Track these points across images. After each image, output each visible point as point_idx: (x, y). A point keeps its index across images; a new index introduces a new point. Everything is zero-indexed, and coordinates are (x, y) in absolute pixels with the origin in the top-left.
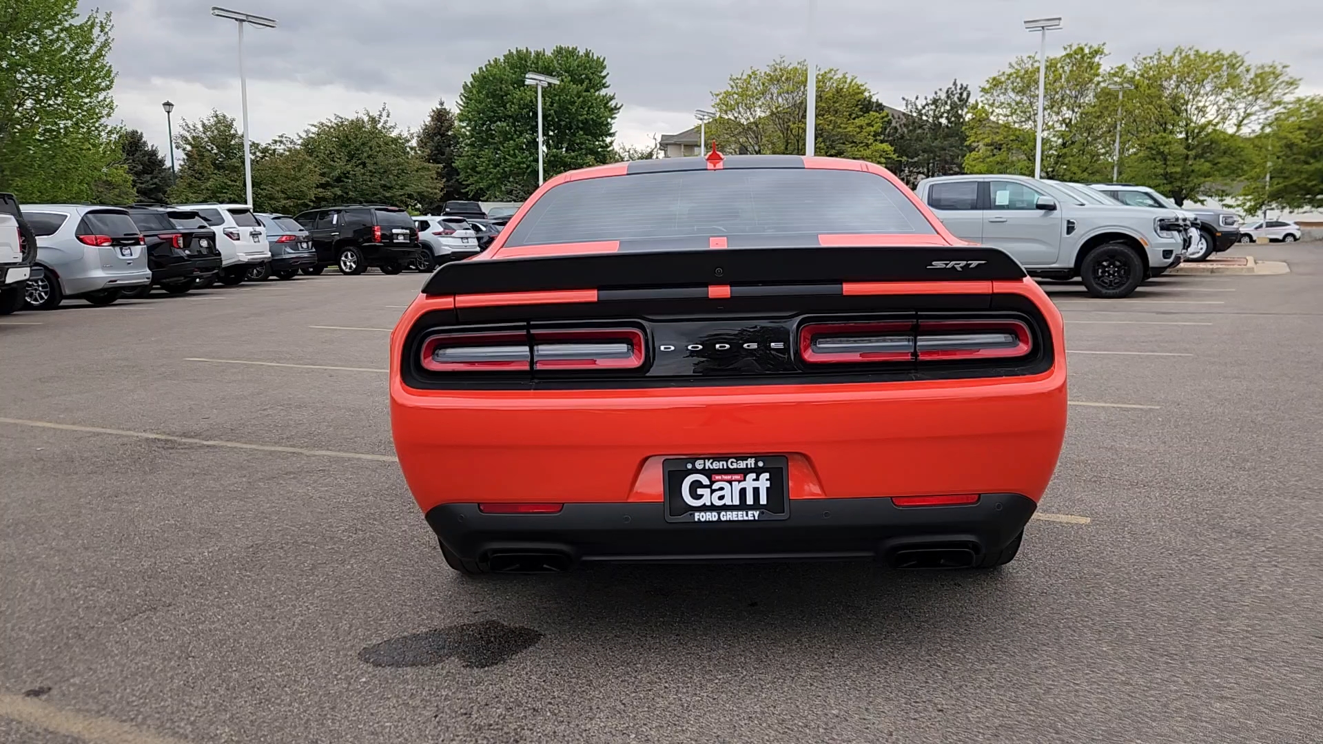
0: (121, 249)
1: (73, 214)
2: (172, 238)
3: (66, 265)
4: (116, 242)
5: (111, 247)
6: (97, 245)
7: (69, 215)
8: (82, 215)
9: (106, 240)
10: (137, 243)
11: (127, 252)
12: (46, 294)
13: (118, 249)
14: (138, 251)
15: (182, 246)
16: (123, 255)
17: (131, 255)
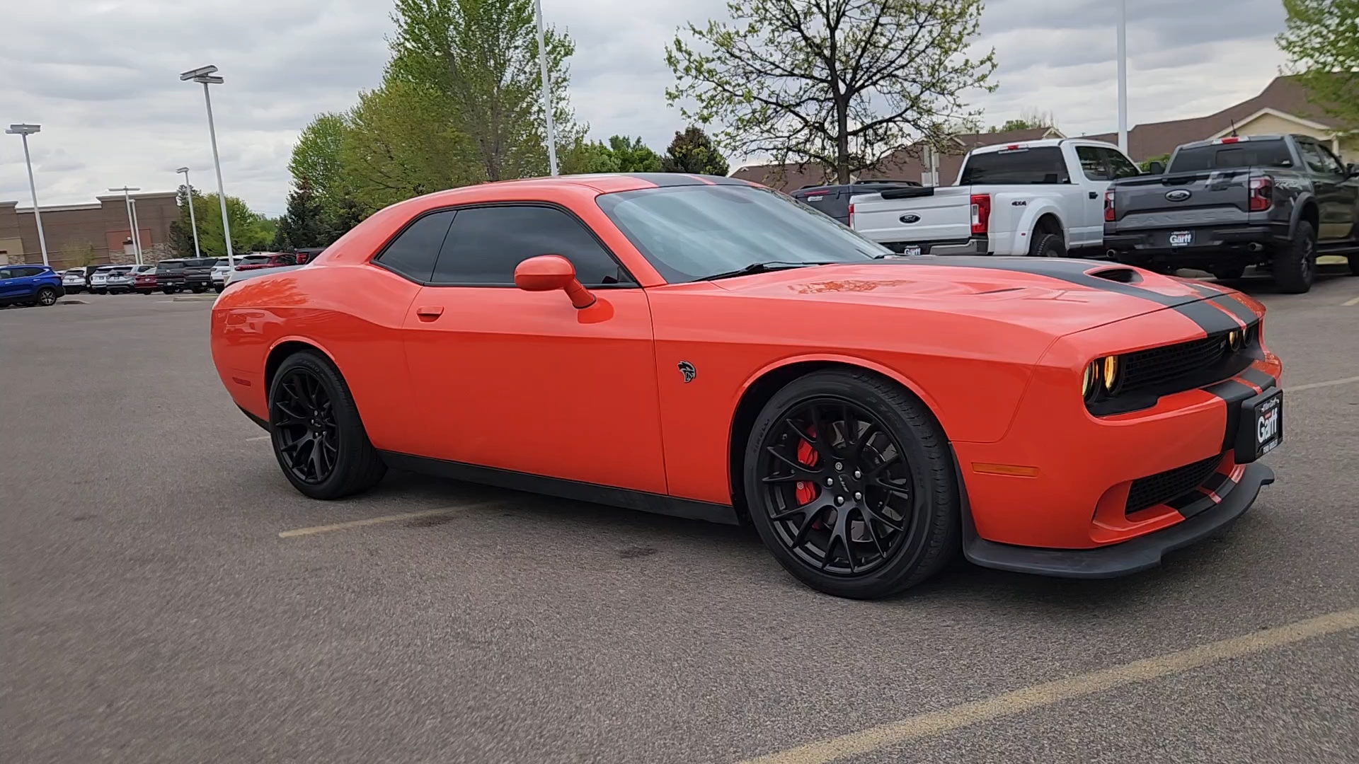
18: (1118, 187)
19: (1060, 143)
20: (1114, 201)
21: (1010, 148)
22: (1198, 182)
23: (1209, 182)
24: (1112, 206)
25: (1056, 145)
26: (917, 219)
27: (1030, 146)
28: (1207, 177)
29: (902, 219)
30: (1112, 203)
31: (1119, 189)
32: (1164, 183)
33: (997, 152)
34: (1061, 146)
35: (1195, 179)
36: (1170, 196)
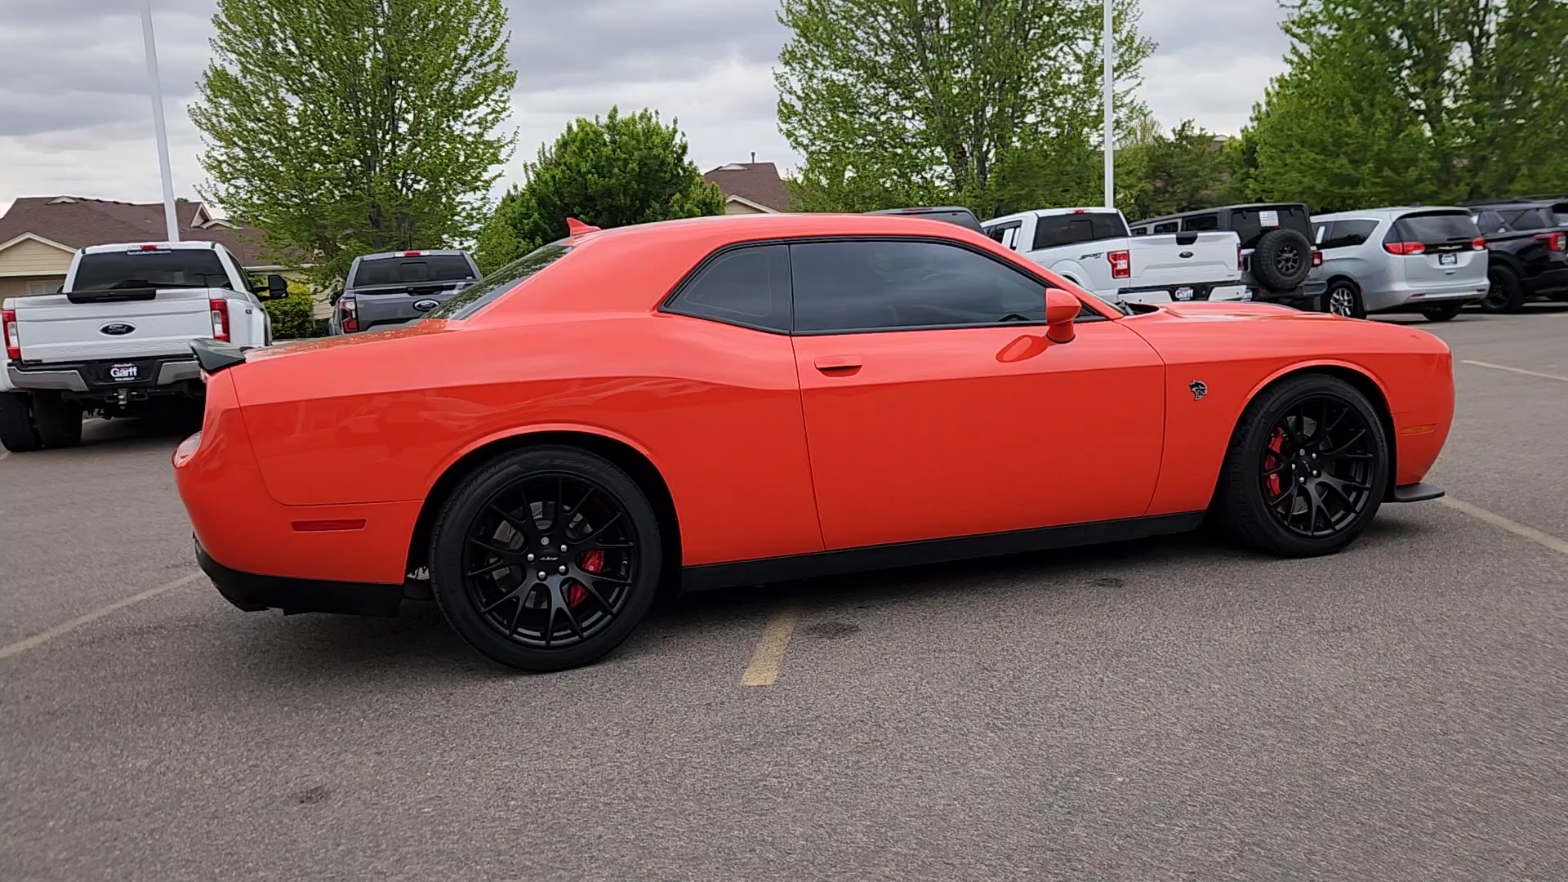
0: (1440, 257)
1: (1385, 218)
2: (1548, 239)
3: (1367, 277)
4: (1430, 249)
5: (1424, 256)
6: (1404, 253)
7: (1381, 220)
8: (1394, 219)
9: (1417, 247)
10: (1467, 247)
11: (1451, 259)
12: (1350, 308)
13: (1436, 256)
14: (1465, 258)
15: (1563, 248)
16: (1441, 263)
17: (1456, 262)
18: (357, 295)
19: (213, 247)
20: (356, 310)
21: (145, 248)
22: (444, 293)
23: (455, 292)
24: (354, 316)
25: (210, 248)
26: (130, 329)
27: (173, 248)
28: (453, 287)
29: (106, 330)
30: (354, 313)
31: (360, 297)
32: (410, 293)
33: (126, 252)
34: (215, 249)
35: (441, 288)
36: (419, 306)
